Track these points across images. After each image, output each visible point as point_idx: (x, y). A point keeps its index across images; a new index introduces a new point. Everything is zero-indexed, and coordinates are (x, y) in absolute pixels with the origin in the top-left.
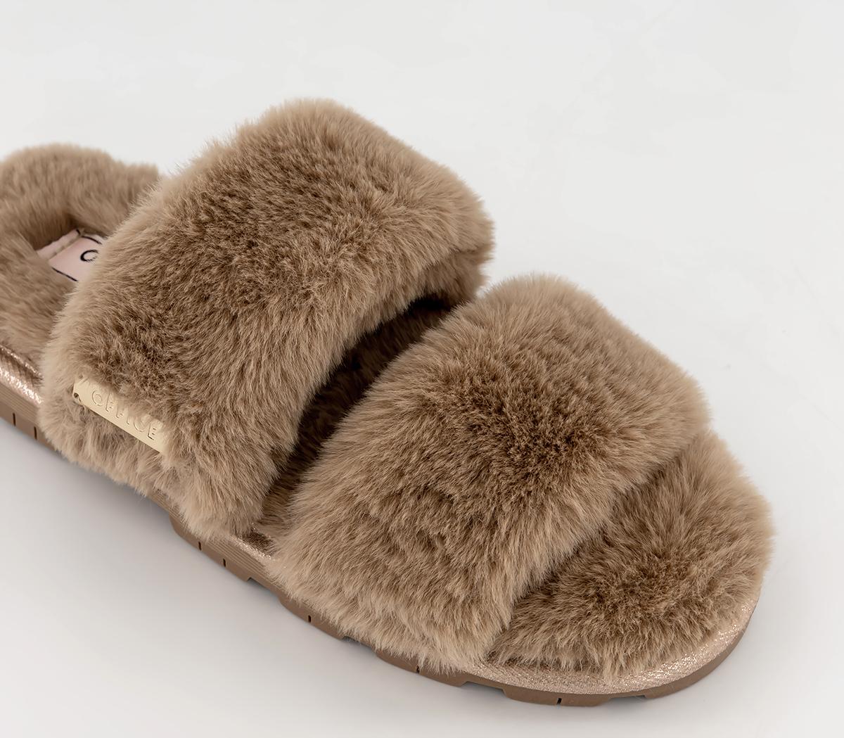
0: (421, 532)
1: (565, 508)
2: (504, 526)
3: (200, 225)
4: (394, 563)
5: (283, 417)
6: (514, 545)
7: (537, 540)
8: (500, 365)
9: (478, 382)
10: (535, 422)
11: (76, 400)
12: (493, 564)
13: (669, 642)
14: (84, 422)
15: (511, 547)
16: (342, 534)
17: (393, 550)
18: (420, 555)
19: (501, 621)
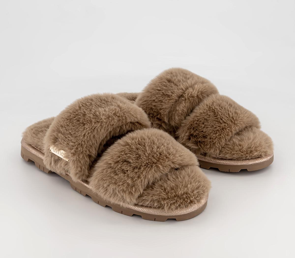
0: (123, 170)
1: (157, 167)
2: (142, 169)
3: (80, 108)
4: (116, 177)
5: (93, 146)
6: (144, 173)
7: (150, 173)
8: (146, 137)
9: (140, 140)
10: (152, 149)
11: (50, 151)
12: (139, 177)
13: (181, 201)
14: (52, 157)
15: (143, 173)
16: (105, 171)
17: (117, 174)
18: (122, 174)
19: (140, 192)
